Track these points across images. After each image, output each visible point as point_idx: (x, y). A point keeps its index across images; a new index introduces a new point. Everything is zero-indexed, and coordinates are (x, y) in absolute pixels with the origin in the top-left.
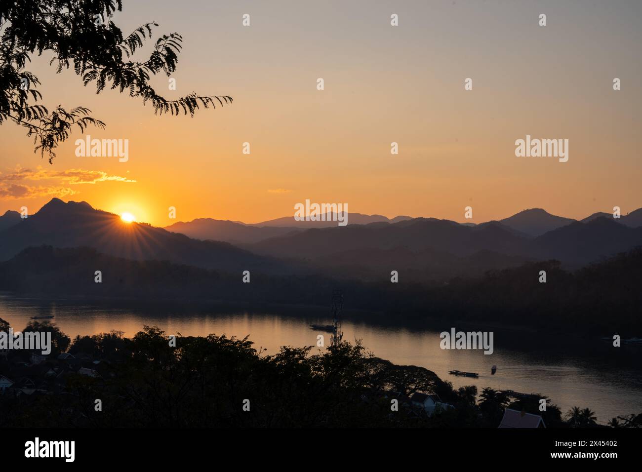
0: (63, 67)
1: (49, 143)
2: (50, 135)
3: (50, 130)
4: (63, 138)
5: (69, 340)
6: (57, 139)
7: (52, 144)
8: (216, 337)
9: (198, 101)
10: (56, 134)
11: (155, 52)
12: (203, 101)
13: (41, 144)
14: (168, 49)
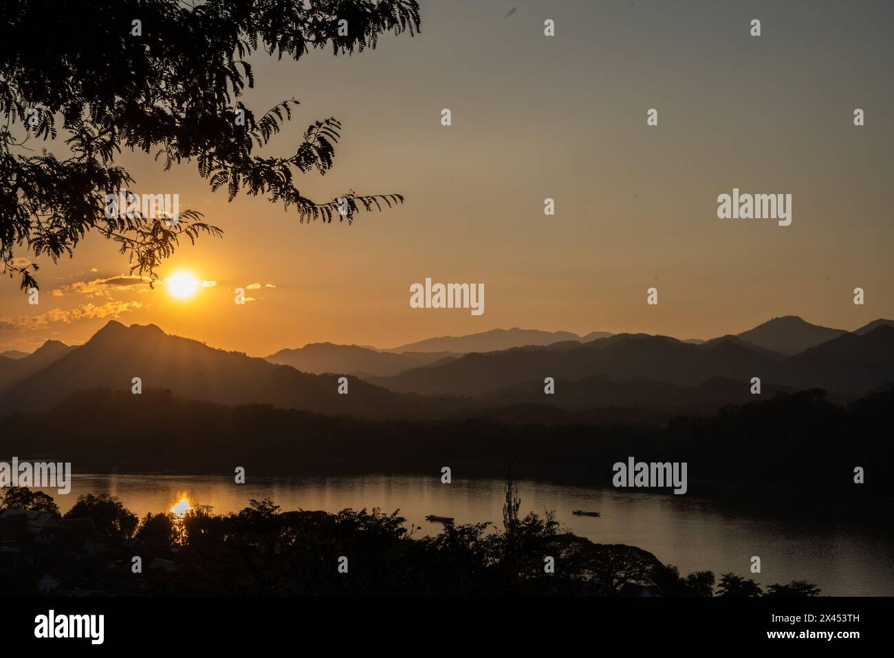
0: (172, 161)
1: (149, 261)
2: (150, 250)
3: (151, 243)
4: (167, 254)
5: (136, 520)
6: (160, 254)
7: (153, 261)
8: (354, 513)
9: (358, 203)
10: (158, 248)
11: (304, 144)
12: (364, 201)
13: (139, 263)
14: (321, 140)
